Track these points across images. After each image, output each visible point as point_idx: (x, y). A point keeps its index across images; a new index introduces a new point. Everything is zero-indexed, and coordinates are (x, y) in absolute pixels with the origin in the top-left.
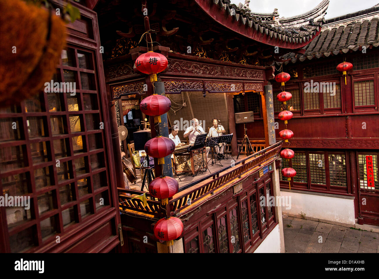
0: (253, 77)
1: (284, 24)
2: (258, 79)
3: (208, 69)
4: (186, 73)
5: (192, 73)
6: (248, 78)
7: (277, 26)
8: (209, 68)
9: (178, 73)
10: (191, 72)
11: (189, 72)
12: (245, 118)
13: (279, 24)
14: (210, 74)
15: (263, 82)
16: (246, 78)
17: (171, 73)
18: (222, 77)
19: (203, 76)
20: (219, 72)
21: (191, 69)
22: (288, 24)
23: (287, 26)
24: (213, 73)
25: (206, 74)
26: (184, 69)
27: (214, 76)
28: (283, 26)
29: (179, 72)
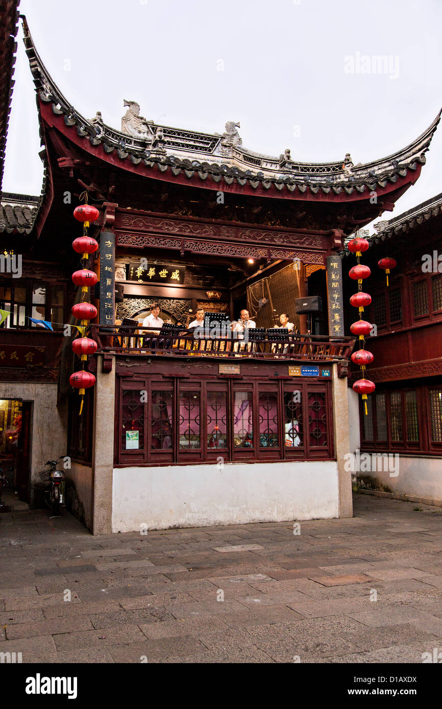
0: (291, 242)
1: (359, 173)
2: (305, 246)
3: (189, 227)
4: (151, 229)
5: (162, 230)
6: (279, 243)
7: (348, 176)
8: (191, 226)
9: (138, 229)
10: (160, 228)
11: (156, 228)
12: (304, 304)
13: (350, 173)
14: (191, 232)
15: (324, 253)
16: (273, 243)
17: (128, 228)
18: (217, 237)
19: (178, 233)
20: (211, 232)
21: (159, 226)
22: (365, 172)
23: (363, 174)
24: (198, 232)
25: (185, 232)
26: (148, 225)
27: (199, 235)
28: (358, 175)
29: (141, 227)
